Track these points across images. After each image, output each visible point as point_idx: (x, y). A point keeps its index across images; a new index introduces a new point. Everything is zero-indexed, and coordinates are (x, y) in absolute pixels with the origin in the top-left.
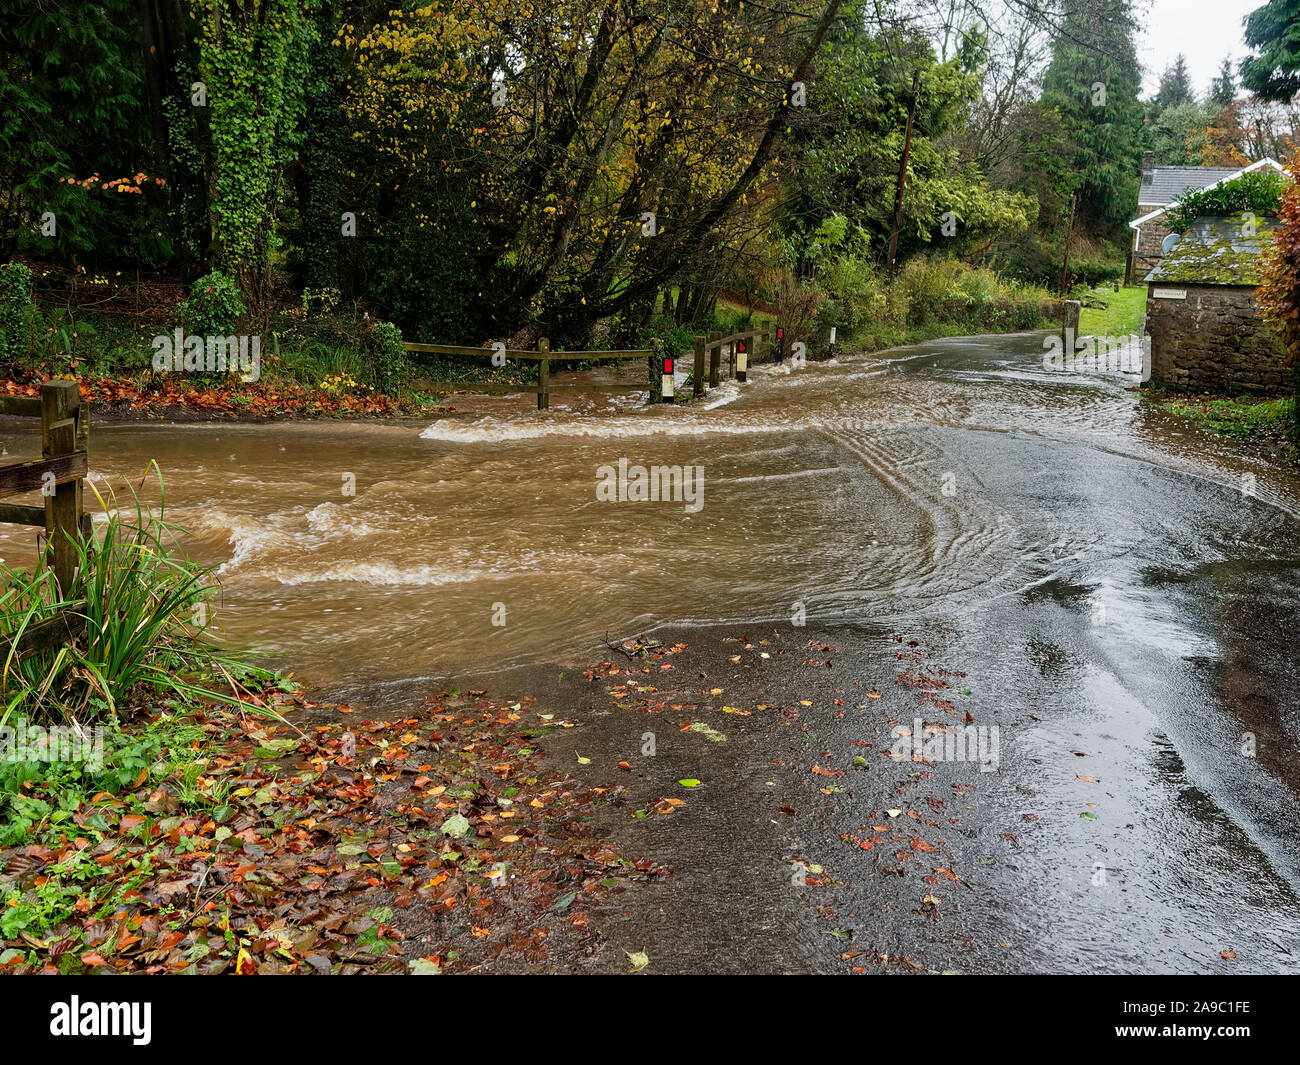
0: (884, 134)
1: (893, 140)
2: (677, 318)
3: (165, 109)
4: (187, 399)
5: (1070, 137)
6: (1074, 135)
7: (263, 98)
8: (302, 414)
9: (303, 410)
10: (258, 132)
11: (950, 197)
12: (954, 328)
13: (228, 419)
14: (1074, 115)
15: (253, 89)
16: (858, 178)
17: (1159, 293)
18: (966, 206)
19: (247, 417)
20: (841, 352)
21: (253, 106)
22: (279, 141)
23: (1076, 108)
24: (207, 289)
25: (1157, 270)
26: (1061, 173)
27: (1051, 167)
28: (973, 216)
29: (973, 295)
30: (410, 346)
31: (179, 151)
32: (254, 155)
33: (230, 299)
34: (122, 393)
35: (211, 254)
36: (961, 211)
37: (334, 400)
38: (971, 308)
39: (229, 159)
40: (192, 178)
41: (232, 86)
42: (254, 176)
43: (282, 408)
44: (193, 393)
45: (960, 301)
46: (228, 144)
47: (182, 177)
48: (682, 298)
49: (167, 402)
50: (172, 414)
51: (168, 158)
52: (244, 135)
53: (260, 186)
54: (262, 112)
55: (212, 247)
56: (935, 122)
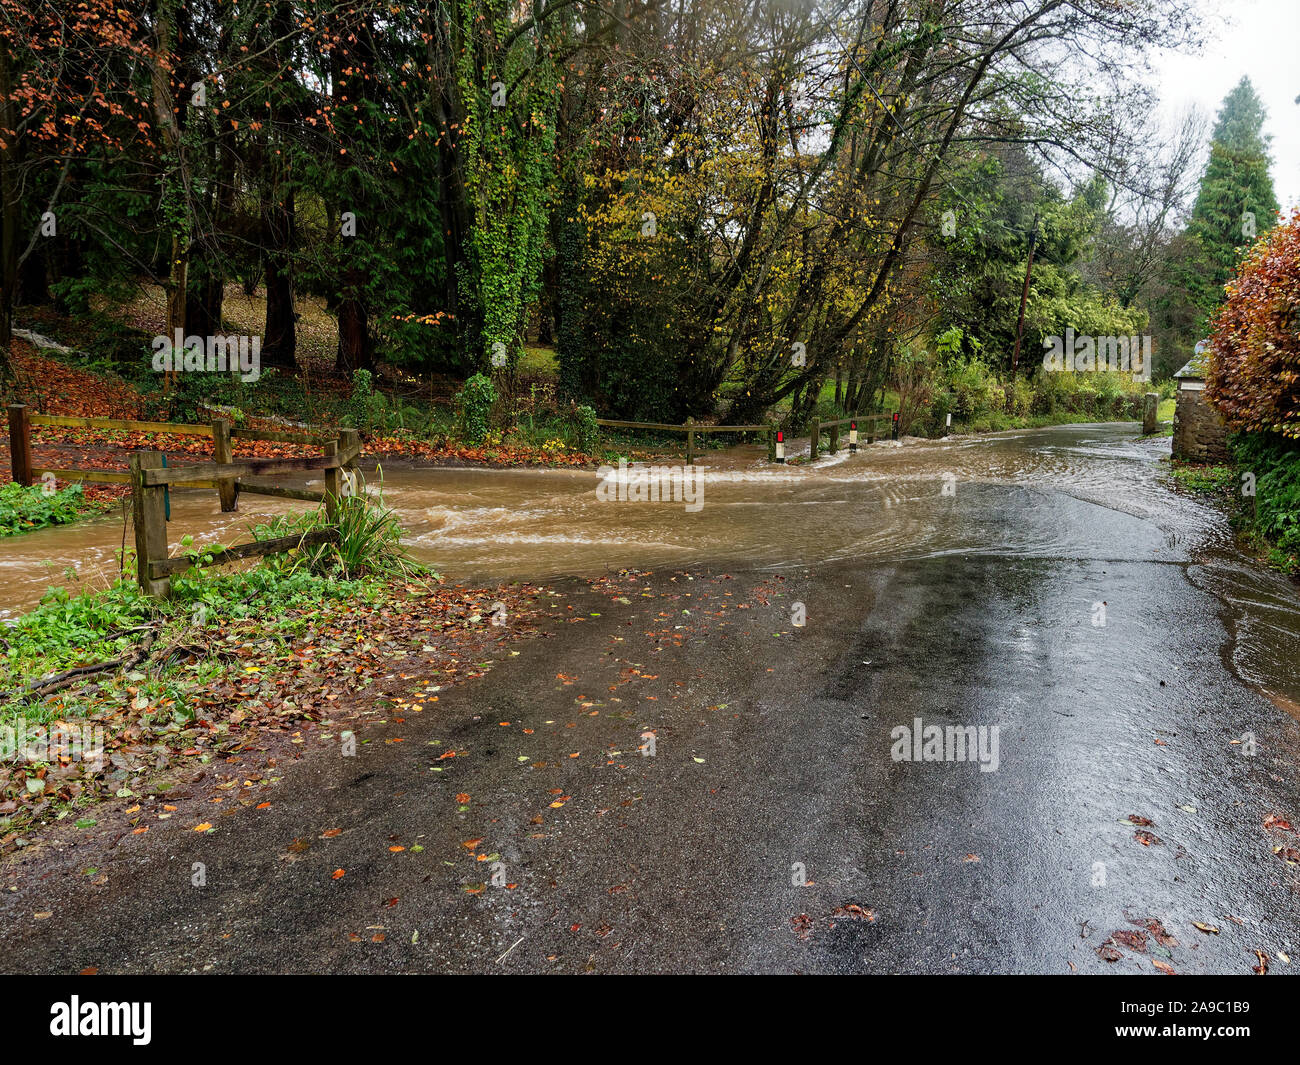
0: (1015, 263)
1: (1022, 268)
2: (845, 407)
3: (455, 270)
4: (460, 453)
5: (1211, 258)
6: (1214, 256)
7: (513, 261)
8: (530, 464)
9: (530, 461)
10: (510, 283)
11: (1069, 311)
12: (1082, 416)
13: (482, 466)
14: (1214, 240)
15: (507, 256)
16: (994, 298)
17: (1185, 386)
18: (1081, 318)
19: (495, 465)
20: (954, 432)
21: (506, 267)
22: (525, 288)
23: (1216, 234)
24: (473, 384)
25: (1186, 368)
26: (1201, 288)
27: (1193, 284)
28: (1087, 326)
29: (1102, 390)
30: (601, 422)
31: (464, 297)
32: (507, 299)
33: (487, 391)
34: (421, 449)
35: (482, 362)
36: (1077, 323)
37: (550, 456)
38: (1101, 401)
39: (492, 301)
40: (472, 314)
41: (494, 255)
42: (508, 312)
43: (517, 460)
44: (464, 450)
45: (1088, 396)
46: (491, 292)
47: (464, 312)
48: (851, 391)
49: (447, 455)
50: (449, 462)
51: (458, 301)
52: (501, 286)
53: (511, 318)
54: (512, 271)
55: (482, 358)
56: (1063, 252)
